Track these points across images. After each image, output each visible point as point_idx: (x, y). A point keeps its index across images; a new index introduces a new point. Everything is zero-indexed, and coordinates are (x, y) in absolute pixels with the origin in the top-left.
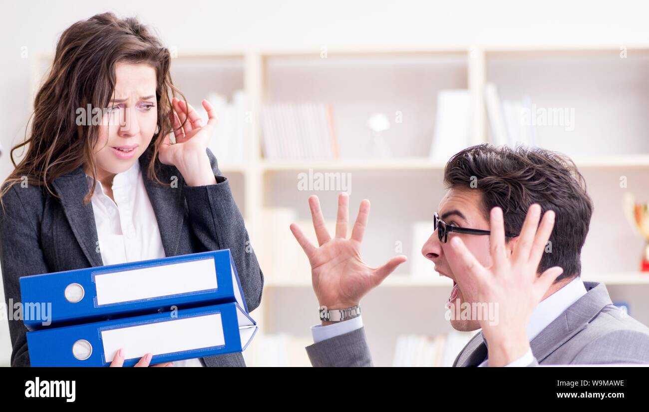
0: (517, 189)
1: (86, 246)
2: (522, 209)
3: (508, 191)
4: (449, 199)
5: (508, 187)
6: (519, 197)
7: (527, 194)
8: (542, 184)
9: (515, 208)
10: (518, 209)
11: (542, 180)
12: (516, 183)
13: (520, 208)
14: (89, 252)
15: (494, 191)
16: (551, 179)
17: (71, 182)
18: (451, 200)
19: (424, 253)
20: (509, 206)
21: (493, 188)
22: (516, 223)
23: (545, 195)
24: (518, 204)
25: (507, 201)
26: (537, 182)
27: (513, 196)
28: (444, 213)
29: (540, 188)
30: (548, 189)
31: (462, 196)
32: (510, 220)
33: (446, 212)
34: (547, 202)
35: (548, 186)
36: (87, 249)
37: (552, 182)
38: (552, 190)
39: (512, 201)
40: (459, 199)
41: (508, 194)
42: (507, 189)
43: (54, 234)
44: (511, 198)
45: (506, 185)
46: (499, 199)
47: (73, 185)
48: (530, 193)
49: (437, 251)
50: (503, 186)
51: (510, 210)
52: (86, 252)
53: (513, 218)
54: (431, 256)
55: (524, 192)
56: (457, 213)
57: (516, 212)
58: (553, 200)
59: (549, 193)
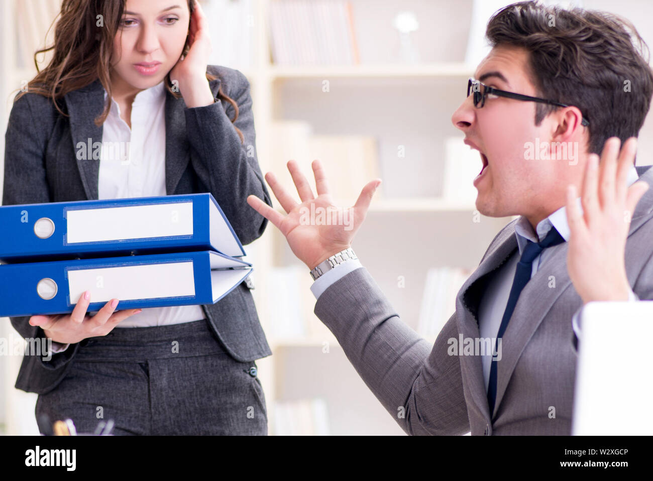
0: (571, 50)
1: (85, 171)
2: (574, 74)
3: (559, 51)
4: (490, 59)
5: (559, 47)
6: (572, 59)
7: (582, 57)
8: (599, 46)
9: (567, 71)
10: (570, 73)
11: (600, 41)
12: (569, 43)
13: (573, 72)
14: (86, 177)
15: (542, 50)
16: (610, 41)
17: (86, 98)
18: (492, 60)
19: (454, 120)
20: (560, 68)
21: (541, 47)
22: (566, 89)
23: (603, 59)
24: (571, 67)
25: (557, 63)
26: (593, 44)
27: (565, 58)
28: (483, 75)
29: (597, 51)
30: (606, 53)
31: (506, 55)
32: (561, 85)
33: (485, 73)
34: (605, 67)
35: (606, 49)
36: (85, 174)
37: (611, 45)
38: (610, 54)
39: (563, 63)
40: (502, 58)
41: (560, 55)
42: (558, 49)
43: (58, 155)
44: (563, 59)
45: (558, 45)
46: (550, 60)
47: (88, 102)
48: (585, 55)
49: (470, 118)
50: (554, 45)
51: (561, 73)
52: (83, 177)
53: (564, 82)
54: (462, 125)
55: (579, 54)
56: (498, 75)
57: (568, 76)
58: (612, 66)
59: (607, 57)
